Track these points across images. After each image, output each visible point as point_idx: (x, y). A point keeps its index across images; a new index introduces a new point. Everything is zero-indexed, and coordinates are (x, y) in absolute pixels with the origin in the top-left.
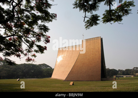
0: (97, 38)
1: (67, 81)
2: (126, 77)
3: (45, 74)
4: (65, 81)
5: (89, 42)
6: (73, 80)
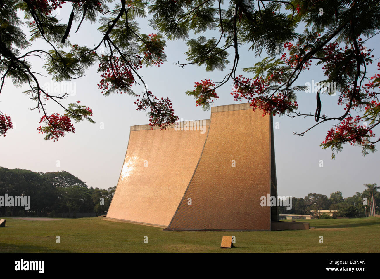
1: (178, 230)
2: (293, 217)
3: (68, 204)
4: (168, 229)
5: (233, 114)
6: (193, 228)
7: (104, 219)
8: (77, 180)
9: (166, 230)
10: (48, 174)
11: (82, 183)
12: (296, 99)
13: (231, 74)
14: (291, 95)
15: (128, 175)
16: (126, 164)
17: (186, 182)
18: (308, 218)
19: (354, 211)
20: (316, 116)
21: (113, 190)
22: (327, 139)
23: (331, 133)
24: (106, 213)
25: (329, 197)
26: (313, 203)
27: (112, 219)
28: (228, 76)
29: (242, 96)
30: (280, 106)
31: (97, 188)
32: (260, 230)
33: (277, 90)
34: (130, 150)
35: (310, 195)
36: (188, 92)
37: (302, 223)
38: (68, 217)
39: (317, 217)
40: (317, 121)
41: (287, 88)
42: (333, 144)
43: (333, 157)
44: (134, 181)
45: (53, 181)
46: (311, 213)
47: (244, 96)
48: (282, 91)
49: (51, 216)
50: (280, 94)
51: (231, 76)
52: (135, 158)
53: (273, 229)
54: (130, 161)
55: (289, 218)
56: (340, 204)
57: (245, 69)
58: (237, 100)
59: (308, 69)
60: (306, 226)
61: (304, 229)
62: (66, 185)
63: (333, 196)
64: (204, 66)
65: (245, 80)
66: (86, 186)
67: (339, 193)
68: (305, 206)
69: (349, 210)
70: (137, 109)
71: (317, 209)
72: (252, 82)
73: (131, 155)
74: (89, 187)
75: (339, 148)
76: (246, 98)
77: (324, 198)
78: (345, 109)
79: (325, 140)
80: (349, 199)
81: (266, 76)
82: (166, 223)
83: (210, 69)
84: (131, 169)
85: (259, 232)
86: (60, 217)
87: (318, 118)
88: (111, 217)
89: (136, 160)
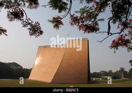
0: (84, 40)
3: (15, 74)
6: (60, 83)
7: (28, 79)
8: (19, 66)
9: (50, 83)
10: (9, 63)
11: (21, 66)
12: (98, 26)
13: (69, 11)
14: (96, 24)
15: (37, 64)
16: (36, 60)
17: (58, 66)
18: (101, 79)
19: (116, 77)
20: (108, 33)
21: (32, 69)
22: (112, 45)
23: (114, 41)
24: (28, 77)
25: (108, 72)
26: (102, 74)
27: (31, 79)
28: (67, 13)
29: (74, 24)
30: (91, 29)
31: (26, 69)
32: (84, 84)
33: (90, 21)
34: (38, 55)
35: (101, 71)
36: (49, 20)
37: (99, 81)
38: (15, 79)
39: (104, 79)
40: (108, 35)
41: (95, 20)
42: (115, 47)
43: (115, 52)
44: (39, 66)
45: (10, 66)
46: (102, 78)
47: (75, 24)
48: (92, 21)
49: (9, 79)
50: (92, 23)
51: (68, 12)
52: (40, 57)
53: (89, 83)
54: (38, 59)
55: (94, 79)
56: (111, 74)
57: (76, 11)
58: (72, 26)
59: (104, 12)
60: (100, 82)
61: (100, 83)
62: (15, 67)
63: (109, 71)
64: (57, 10)
65: (76, 17)
66: (22, 68)
67: (111, 71)
68: (99, 75)
69: (114, 76)
70: (23, 27)
71: (104, 76)
72: (79, 18)
73: (38, 57)
74: (23, 68)
75: (117, 49)
76: (76, 25)
77: (106, 72)
78: (120, 30)
79: (111, 45)
80: (114, 73)
81: (85, 16)
82: (50, 81)
83: (60, 12)
84: (38, 62)
85: (83, 84)
86: (12, 79)
87: (109, 33)
88: (30, 79)
89: (40, 58)
